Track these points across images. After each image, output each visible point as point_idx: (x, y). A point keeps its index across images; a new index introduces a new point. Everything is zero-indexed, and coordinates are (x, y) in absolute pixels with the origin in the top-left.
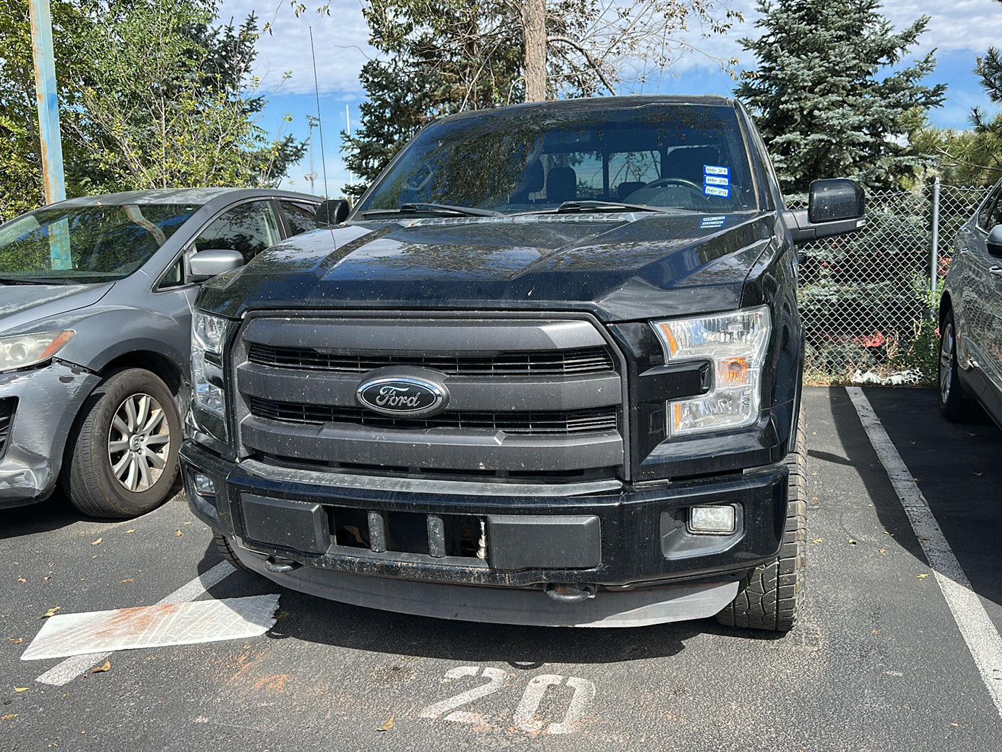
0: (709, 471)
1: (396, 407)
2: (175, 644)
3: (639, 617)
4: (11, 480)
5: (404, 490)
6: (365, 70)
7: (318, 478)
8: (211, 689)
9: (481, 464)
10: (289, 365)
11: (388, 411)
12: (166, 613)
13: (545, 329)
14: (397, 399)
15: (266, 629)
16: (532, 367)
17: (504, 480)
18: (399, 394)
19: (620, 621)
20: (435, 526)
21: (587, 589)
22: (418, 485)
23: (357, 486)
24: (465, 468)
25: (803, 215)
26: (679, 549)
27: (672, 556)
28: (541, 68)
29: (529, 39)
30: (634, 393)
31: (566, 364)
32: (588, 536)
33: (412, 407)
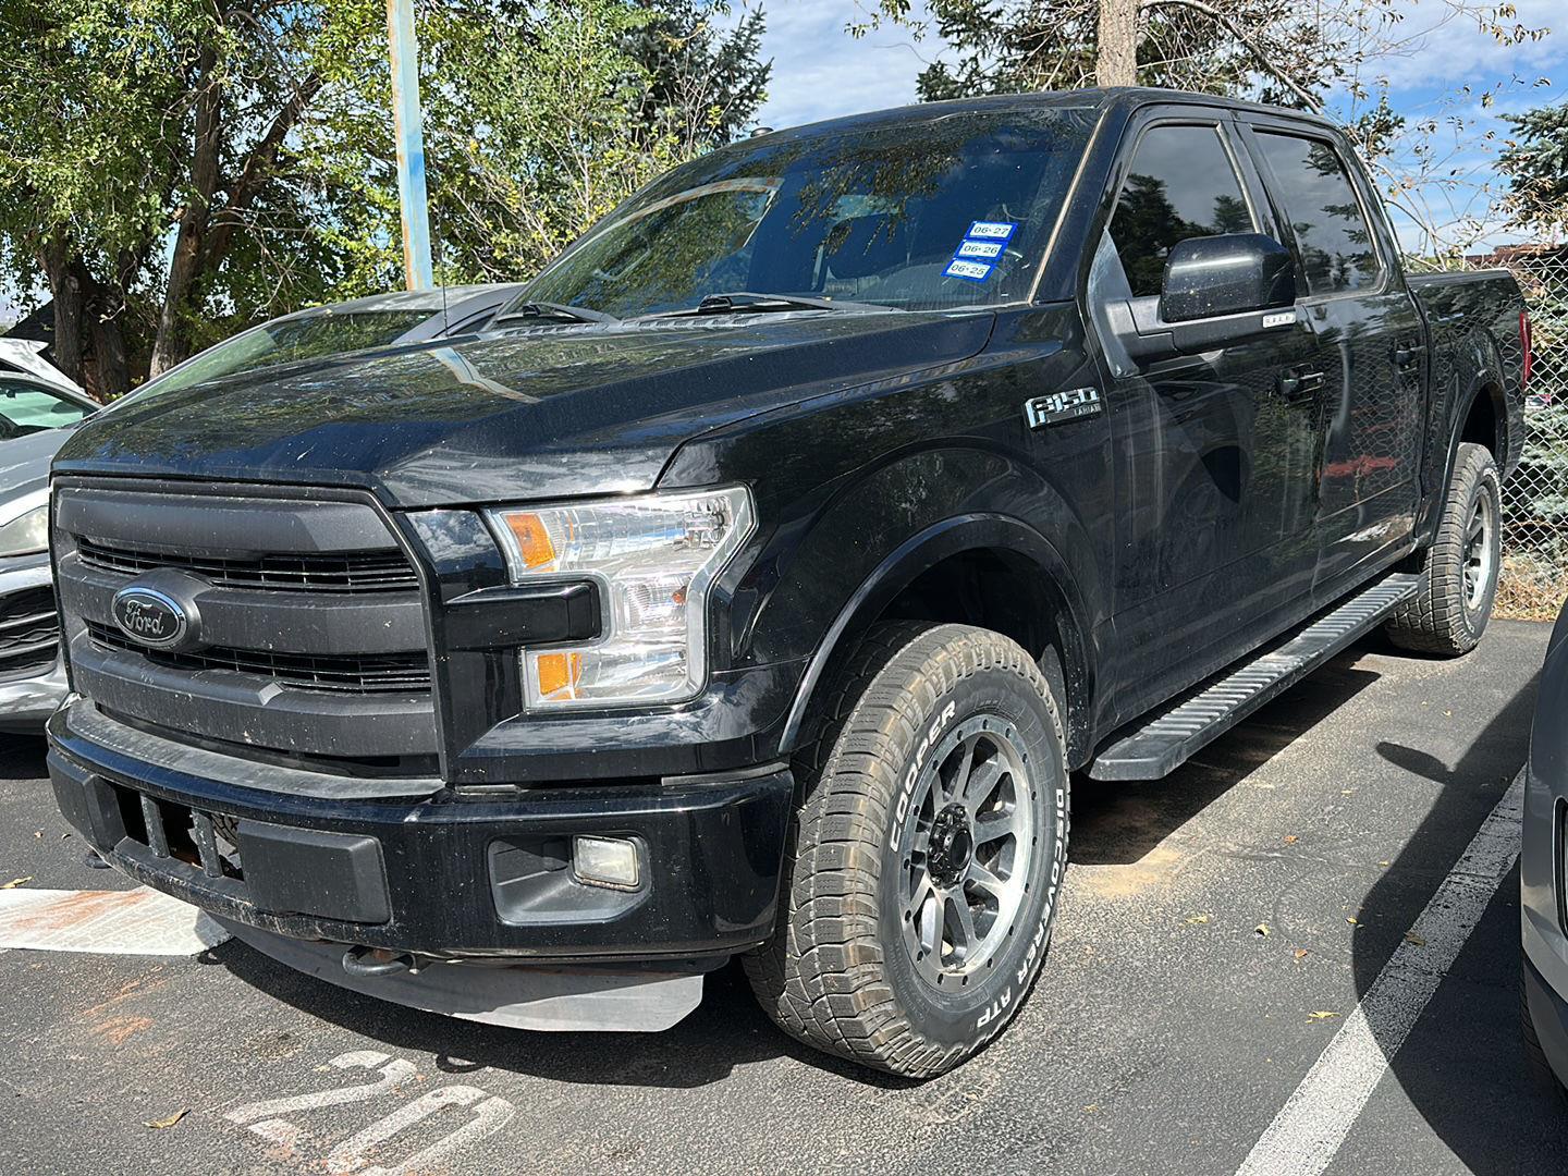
0: (589, 776)
1: (142, 633)
5: (166, 765)
6: (925, 75)
8: (47, 1022)
9: (247, 734)
11: (139, 639)
13: (302, 516)
14: (143, 621)
15: (204, 947)
16: (309, 579)
17: (297, 762)
18: (144, 612)
19: (517, 1018)
20: (199, 826)
21: (405, 958)
25: (1150, 307)
26: (539, 908)
27: (516, 916)
28: (1123, 53)
29: (1106, 7)
30: (439, 631)
31: (352, 578)
32: (358, 871)
33: (158, 636)
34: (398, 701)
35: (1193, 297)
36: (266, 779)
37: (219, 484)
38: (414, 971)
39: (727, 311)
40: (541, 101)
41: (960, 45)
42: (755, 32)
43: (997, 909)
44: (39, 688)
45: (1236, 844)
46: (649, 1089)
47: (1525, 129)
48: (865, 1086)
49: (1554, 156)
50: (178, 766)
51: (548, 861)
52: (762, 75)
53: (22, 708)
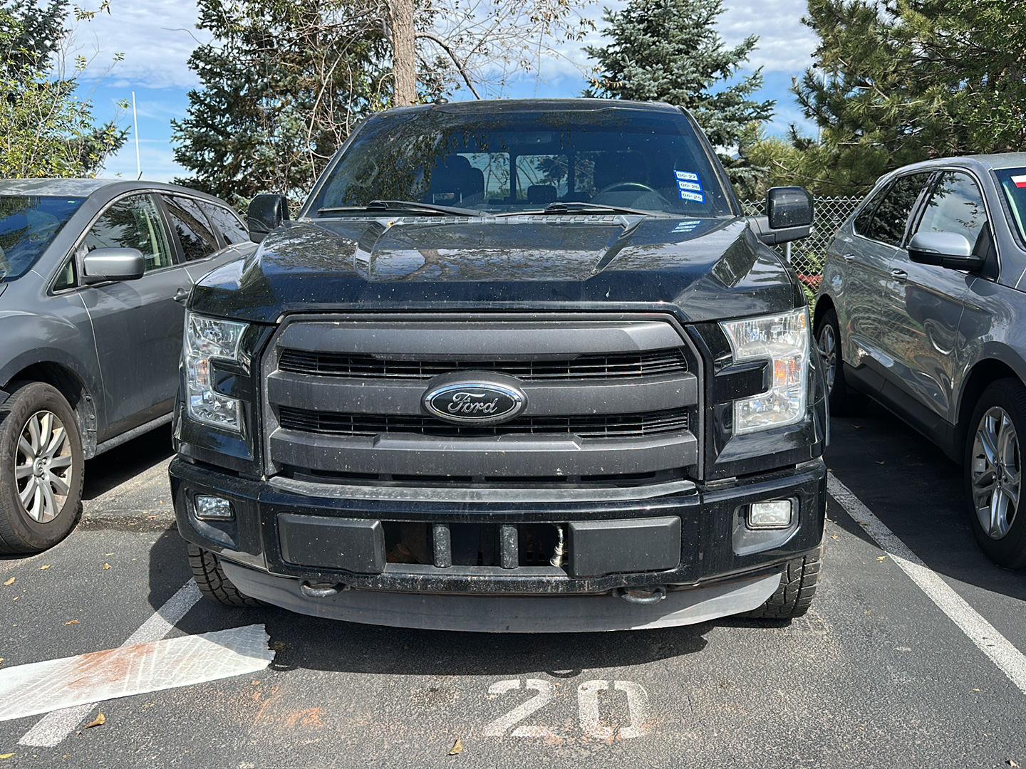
0: (771, 467)
1: (471, 414)
2: (169, 687)
5: (476, 500)
6: (196, 55)
7: (372, 493)
8: (239, 731)
9: (558, 470)
10: (335, 373)
11: (461, 419)
12: (142, 654)
13: (628, 330)
14: (472, 406)
15: (268, 662)
16: (610, 369)
17: (576, 485)
18: (474, 400)
20: (510, 536)
21: (658, 591)
22: (489, 495)
23: (422, 499)
24: (542, 475)
25: (765, 221)
26: (745, 545)
27: (740, 552)
28: (410, 64)
30: (710, 393)
31: (643, 366)
34: (671, 437)
37: (537, 313)
38: (664, 597)
41: (219, 36)
51: (743, 520)
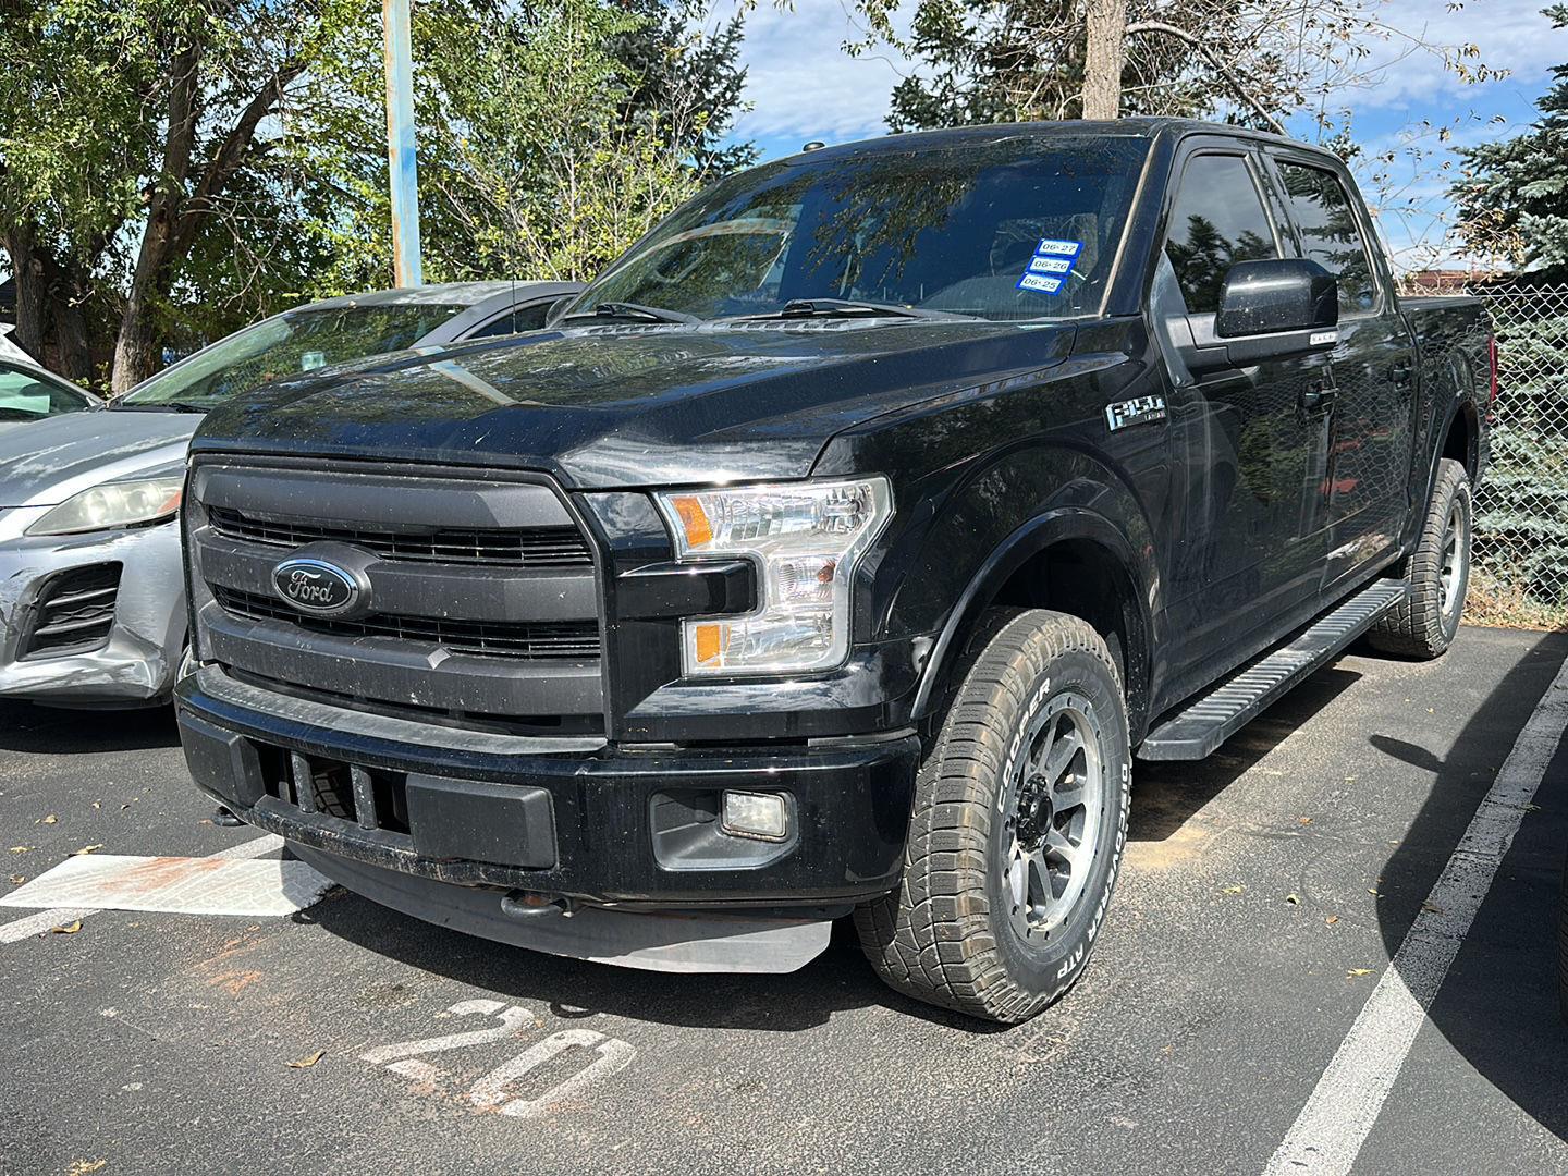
0: (743, 736)
1: (309, 601)
3: (678, 958)
4: (115, 672)
5: (324, 725)
6: (899, 93)
8: (161, 975)
9: (413, 695)
10: (230, 533)
11: (302, 606)
13: (486, 495)
14: (309, 590)
15: (296, 909)
16: (482, 553)
17: (458, 723)
18: (311, 582)
19: (651, 961)
20: (357, 781)
21: (560, 902)
22: (346, 720)
23: (279, 713)
25: (1207, 323)
26: (692, 856)
27: (673, 864)
28: (1109, 77)
29: (1094, 32)
30: (610, 602)
31: (525, 552)
32: (530, 819)
33: (325, 604)
34: (562, 666)
35: (1248, 315)
36: (432, 737)
37: (393, 464)
38: (568, 914)
39: (810, 316)
40: (528, 101)
41: (935, 61)
42: (733, 40)
43: (1069, 873)
44: (91, 663)
45: (1255, 824)
46: (758, 1033)
47: (1475, 162)
48: (956, 1031)
49: (1503, 189)
50: (336, 726)
51: (700, 814)
52: (736, 83)
53: (75, 683)
